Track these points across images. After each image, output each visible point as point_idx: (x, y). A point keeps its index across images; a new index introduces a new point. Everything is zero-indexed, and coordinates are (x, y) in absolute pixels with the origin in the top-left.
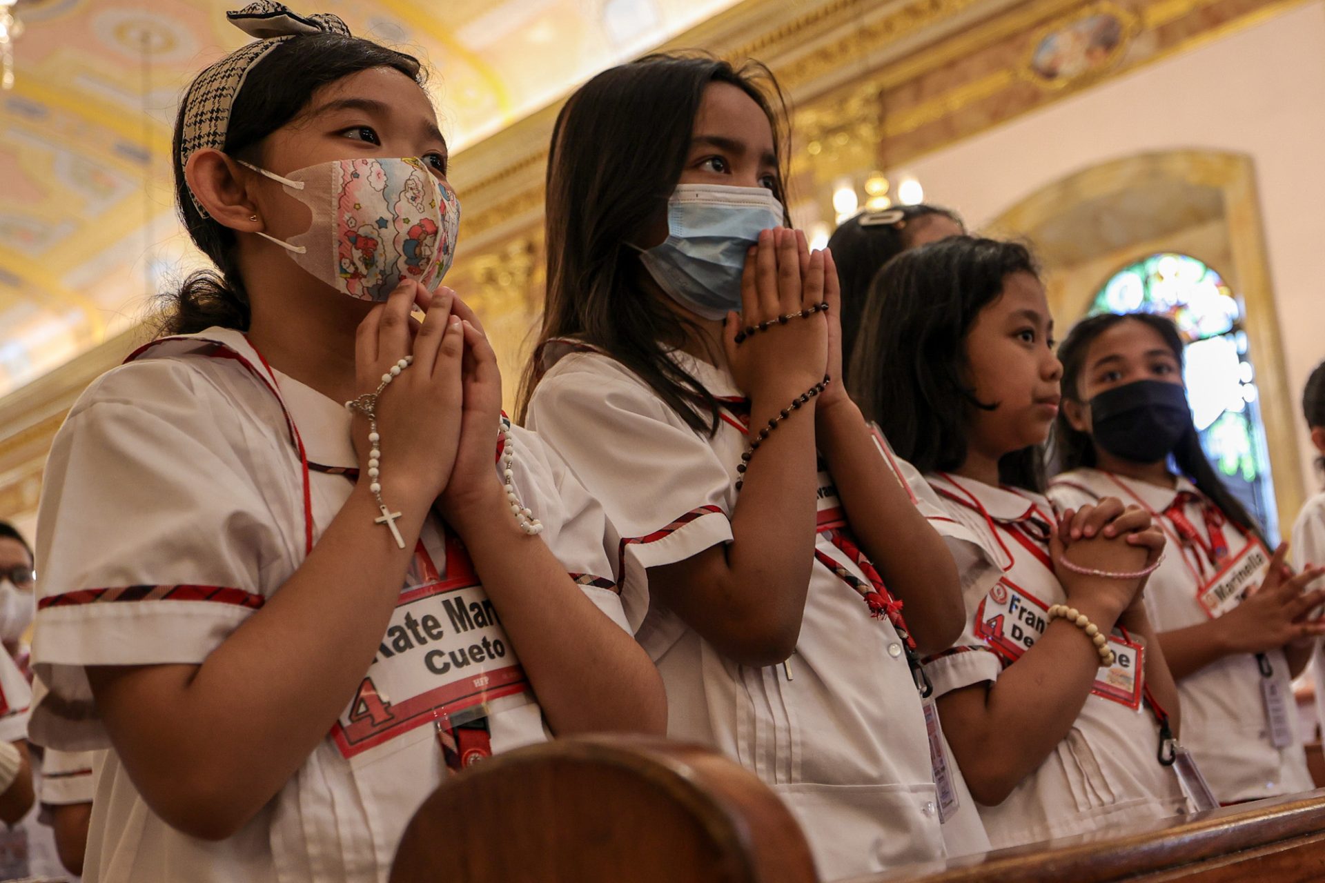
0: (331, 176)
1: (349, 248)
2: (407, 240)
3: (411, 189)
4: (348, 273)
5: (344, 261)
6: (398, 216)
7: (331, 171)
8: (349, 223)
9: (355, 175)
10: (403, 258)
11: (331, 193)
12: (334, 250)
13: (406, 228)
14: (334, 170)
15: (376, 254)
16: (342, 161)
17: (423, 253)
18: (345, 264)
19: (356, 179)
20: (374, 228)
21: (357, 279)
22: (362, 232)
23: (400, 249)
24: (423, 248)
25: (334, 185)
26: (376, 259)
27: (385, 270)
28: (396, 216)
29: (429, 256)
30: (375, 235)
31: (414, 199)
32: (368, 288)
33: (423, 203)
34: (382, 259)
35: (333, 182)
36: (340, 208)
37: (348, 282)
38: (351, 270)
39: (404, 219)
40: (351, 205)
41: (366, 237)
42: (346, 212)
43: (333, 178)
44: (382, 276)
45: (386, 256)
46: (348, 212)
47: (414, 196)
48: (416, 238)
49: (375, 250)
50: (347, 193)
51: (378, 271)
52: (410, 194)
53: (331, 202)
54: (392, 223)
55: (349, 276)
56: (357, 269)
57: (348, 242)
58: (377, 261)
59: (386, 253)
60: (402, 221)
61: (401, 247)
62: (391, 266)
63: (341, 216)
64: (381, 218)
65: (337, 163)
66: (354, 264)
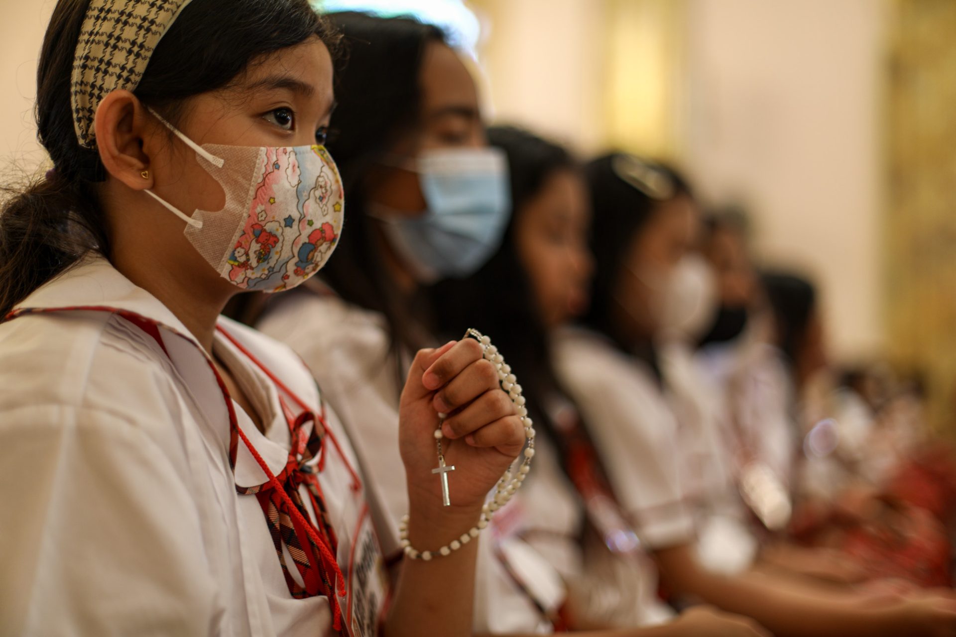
0: (255, 163)
1: (250, 241)
2: (305, 243)
3: (321, 187)
4: (238, 261)
5: (239, 249)
6: (305, 217)
7: (257, 158)
8: (260, 216)
9: (276, 166)
10: (296, 259)
11: (250, 180)
12: (234, 238)
13: (308, 230)
14: (259, 157)
15: (273, 251)
16: (268, 148)
17: (314, 259)
18: (239, 252)
19: (277, 170)
20: (280, 226)
21: (244, 269)
22: (269, 227)
23: (296, 251)
24: (316, 254)
25: (256, 173)
26: (271, 255)
27: (273, 268)
28: (302, 217)
29: (318, 262)
30: (279, 233)
31: (321, 198)
32: (249, 278)
33: (328, 205)
34: (276, 257)
35: (256, 170)
36: (255, 198)
37: (233, 269)
38: (243, 259)
39: (309, 221)
40: (267, 198)
41: (270, 233)
42: (260, 204)
43: (257, 165)
44: (269, 272)
45: (280, 255)
46: (262, 204)
47: (322, 195)
48: (314, 243)
49: (273, 247)
50: (266, 185)
51: (267, 267)
52: (318, 193)
53: (248, 190)
54: (298, 223)
55: (236, 264)
56: (248, 260)
57: (251, 234)
58: (271, 258)
59: (282, 252)
60: (306, 223)
61: (298, 249)
62: (281, 264)
63: (254, 207)
64: (290, 216)
65: (262, 148)
66: (247, 254)
